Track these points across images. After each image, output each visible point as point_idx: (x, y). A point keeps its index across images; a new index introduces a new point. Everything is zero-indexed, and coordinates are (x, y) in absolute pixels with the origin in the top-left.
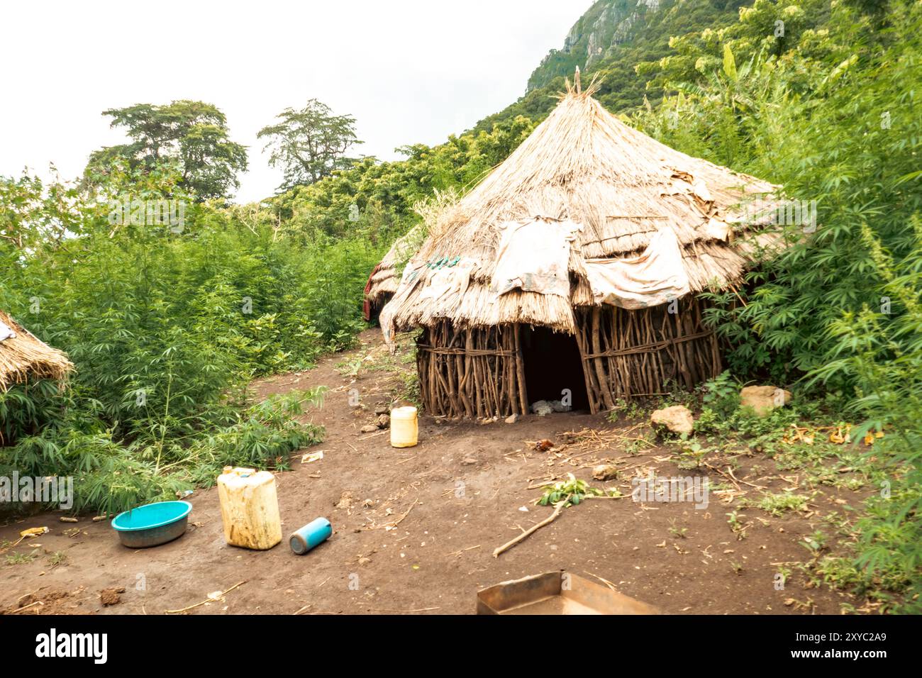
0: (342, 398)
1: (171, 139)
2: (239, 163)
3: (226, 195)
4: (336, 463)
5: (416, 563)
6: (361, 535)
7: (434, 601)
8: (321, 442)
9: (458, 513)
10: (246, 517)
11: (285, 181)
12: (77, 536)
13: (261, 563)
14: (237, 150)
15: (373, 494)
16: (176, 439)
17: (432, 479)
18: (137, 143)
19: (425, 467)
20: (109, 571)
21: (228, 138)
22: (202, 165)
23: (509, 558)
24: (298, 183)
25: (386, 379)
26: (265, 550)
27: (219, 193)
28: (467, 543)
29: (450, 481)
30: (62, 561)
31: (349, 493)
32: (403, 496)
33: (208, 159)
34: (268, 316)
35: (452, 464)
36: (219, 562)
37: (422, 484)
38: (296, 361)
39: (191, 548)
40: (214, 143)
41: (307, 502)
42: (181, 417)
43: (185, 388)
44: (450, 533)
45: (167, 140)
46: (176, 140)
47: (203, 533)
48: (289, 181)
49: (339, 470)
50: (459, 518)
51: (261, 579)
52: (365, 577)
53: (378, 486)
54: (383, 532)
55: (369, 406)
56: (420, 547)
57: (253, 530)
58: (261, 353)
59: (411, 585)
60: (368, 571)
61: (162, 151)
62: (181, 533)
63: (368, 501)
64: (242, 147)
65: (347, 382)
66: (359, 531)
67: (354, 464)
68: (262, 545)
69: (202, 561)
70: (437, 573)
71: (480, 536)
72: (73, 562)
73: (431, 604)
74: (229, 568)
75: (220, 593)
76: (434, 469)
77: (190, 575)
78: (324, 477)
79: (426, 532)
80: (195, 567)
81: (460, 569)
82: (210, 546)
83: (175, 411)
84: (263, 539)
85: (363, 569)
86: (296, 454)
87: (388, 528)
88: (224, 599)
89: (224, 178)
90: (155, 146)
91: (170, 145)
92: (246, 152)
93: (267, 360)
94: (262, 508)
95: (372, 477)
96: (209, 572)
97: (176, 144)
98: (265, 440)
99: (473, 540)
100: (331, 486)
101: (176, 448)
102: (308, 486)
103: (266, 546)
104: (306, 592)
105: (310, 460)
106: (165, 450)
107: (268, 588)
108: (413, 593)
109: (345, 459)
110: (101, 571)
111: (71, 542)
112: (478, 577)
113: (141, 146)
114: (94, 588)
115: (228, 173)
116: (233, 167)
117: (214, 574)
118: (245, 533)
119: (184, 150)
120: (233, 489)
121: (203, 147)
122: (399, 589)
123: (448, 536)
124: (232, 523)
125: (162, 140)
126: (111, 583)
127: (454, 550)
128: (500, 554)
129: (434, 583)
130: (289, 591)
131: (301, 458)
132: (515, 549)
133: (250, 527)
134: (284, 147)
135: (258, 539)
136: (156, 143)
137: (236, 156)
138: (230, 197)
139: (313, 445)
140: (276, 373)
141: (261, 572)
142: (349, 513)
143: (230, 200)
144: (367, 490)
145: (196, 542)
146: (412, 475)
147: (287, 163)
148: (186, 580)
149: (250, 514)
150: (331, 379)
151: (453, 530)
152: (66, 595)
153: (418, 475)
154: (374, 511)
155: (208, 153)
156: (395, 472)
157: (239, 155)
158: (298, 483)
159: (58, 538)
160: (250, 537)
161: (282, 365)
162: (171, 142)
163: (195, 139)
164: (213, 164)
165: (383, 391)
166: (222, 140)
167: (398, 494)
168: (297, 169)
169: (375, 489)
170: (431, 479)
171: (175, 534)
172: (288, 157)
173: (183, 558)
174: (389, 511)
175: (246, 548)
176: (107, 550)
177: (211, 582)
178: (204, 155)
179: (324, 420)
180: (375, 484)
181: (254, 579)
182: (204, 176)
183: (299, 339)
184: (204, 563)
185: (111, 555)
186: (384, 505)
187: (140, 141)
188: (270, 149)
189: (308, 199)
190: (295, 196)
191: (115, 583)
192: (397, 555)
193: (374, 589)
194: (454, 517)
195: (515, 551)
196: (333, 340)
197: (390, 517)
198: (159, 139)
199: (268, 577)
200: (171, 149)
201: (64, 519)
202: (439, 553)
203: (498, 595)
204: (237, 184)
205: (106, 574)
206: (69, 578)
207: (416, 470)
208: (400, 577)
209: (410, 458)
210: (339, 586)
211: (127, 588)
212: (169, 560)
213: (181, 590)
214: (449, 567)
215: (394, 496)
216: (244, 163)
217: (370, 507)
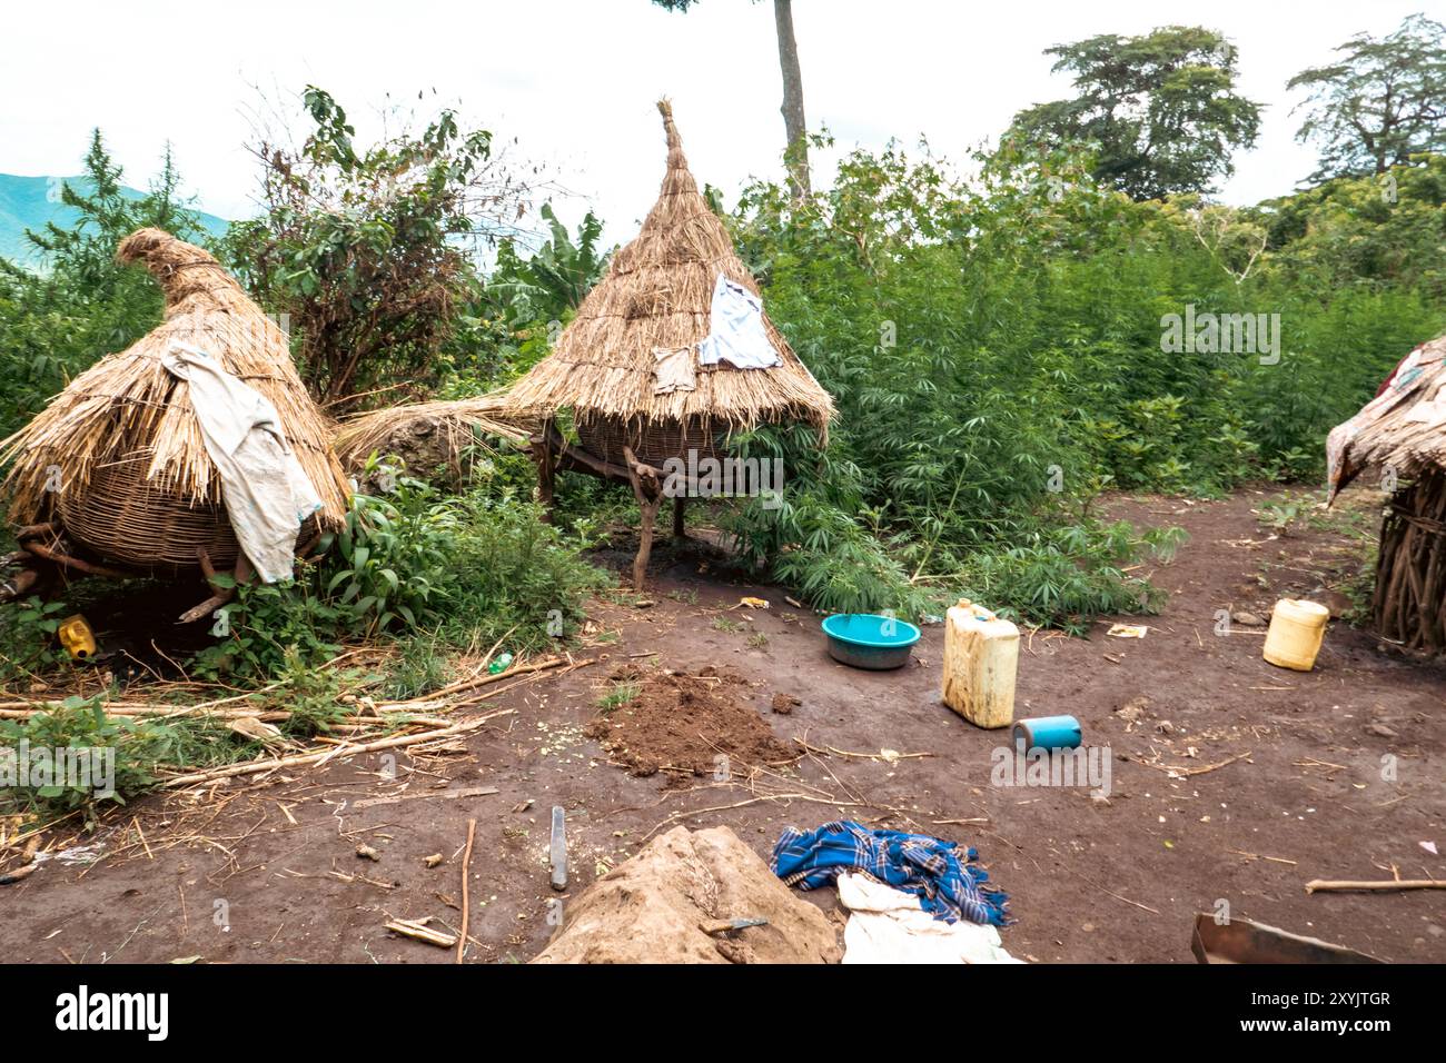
0: (1237, 558)
1: (1139, 91)
2: (1241, 133)
3: (1207, 187)
4: (1157, 652)
5: (1174, 839)
6: (1125, 766)
7: (1158, 901)
8: (1157, 615)
9: (1302, 801)
10: (967, 673)
11: (1319, 169)
12: (790, 624)
13: (967, 743)
14: (1245, 111)
15: (1183, 717)
16: (954, 545)
17: (1294, 733)
18: (1085, 98)
19: (1296, 709)
20: (799, 676)
21: (1232, 90)
22: (1177, 135)
23: (1331, 905)
24: (1344, 174)
25: (1334, 549)
26: (982, 728)
27: (1196, 183)
28: (1278, 850)
29: (1326, 748)
30: (761, 646)
31: (1145, 701)
32: (1229, 738)
33: (1190, 126)
34: (1169, 399)
35: (1348, 722)
36: (919, 718)
37: (1273, 733)
38: (1196, 480)
39: (899, 688)
40: (1206, 97)
41: (1078, 691)
42: (969, 517)
43: (982, 478)
44: (1261, 823)
45: (1130, 92)
46: (1146, 93)
47: (924, 677)
48: (1327, 169)
49: (1154, 663)
50: (1297, 809)
51: (954, 761)
52: (1088, 822)
53: (1198, 709)
54: (1161, 775)
55: (1274, 584)
56: (1198, 819)
57: (973, 695)
58: (1141, 454)
59: (1141, 863)
60: (1097, 816)
61: (1120, 112)
62: (896, 665)
63: (1166, 723)
64: (1254, 105)
65: (1263, 536)
66: (1125, 760)
67: (1183, 664)
68: (980, 720)
69: (901, 708)
70: (1191, 866)
71: (1310, 850)
72: (771, 650)
73: (1149, 902)
74: (926, 730)
75: (896, 754)
76: (1309, 719)
77: (878, 718)
78: (1126, 666)
79: (1224, 805)
80: (889, 712)
81: (1234, 879)
82: (921, 695)
83: (964, 507)
84: (983, 712)
85: (1091, 810)
86: (1108, 619)
87: (1172, 774)
88: (896, 763)
89: (1209, 159)
90: (1110, 104)
91: (1134, 101)
92: (1259, 114)
93: (1149, 468)
94: (990, 671)
95: (1196, 692)
96: (901, 725)
97: (1145, 99)
98: (1061, 583)
99: (1291, 850)
100: (1127, 682)
101: (947, 557)
102: (1094, 669)
103: (984, 724)
104: (996, 802)
105: (1123, 635)
106: (934, 555)
107: (955, 776)
108: (1137, 875)
109: (1175, 652)
110: (791, 672)
111: (782, 627)
112: (1255, 904)
113: (1089, 102)
114: (775, 688)
115: (1218, 149)
116: (1229, 139)
117: (904, 730)
118: (963, 695)
119: (1153, 110)
120: (960, 630)
121: (1186, 106)
122: (1120, 860)
123: (1256, 826)
124: (951, 675)
125: (1123, 94)
126: (794, 690)
127: (1248, 850)
128: (1318, 891)
129: (1177, 878)
130: (976, 791)
131: (1109, 627)
132: (1355, 897)
133: (970, 690)
134: (1334, 106)
135: (976, 709)
136: (1112, 97)
137: (1240, 120)
138: (1213, 191)
139: (1138, 615)
140: (1157, 492)
141: (960, 753)
142: (1129, 730)
143: (1211, 196)
144: (1176, 709)
145: (907, 683)
146: (1264, 715)
147: (1331, 136)
148: (870, 722)
149: (973, 673)
150: (1238, 524)
151: (1271, 821)
152: (744, 682)
153: (1275, 718)
154: (1168, 742)
155: (1192, 115)
156: (1239, 698)
157: (1245, 119)
158: (1083, 660)
159: (772, 618)
160: (967, 703)
161: (1171, 481)
162: (1137, 96)
163: (1176, 92)
164: (1197, 135)
165: (1316, 568)
166: (1223, 93)
167: (1222, 733)
168: (1349, 147)
169: (1189, 712)
170: (1289, 731)
171: (889, 663)
172: (1337, 125)
173: (882, 696)
174: (1192, 751)
175: (960, 715)
176: (811, 652)
177: (896, 737)
178: (1186, 118)
179: (1186, 583)
180: (1194, 704)
181: (946, 756)
182: (1177, 155)
183: (1214, 446)
184: (902, 712)
185: (811, 660)
186: (1190, 739)
187: (1089, 94)
188: (1308, 108)
189: (1347, 204)
190: (1324, 197)
191: (798, 691)
192: (1153, 816)
193: (1088, 843)
194: (1288, 805)
195: (1351, 901)
196: (1278, 460)
197: (1188, 761)
198: (1120, 91)
199: (963, 762)
200: (1134, 107)
201: (788, 599)
202: (1220, 842)
203: (1240, 937)
204: (1230, 169)
205: (795, 678)
206: (759, 665)
207: (1279, 709)
208: (1136, 846)
209: (1281, 687)
210: (1044, 816)
211: (805, 703)
212: (866, 691)
213: (858, 731)
214: (1218, 868)
215: (1214, 731)
216: (1251, 133)
217: (1165, 733)
